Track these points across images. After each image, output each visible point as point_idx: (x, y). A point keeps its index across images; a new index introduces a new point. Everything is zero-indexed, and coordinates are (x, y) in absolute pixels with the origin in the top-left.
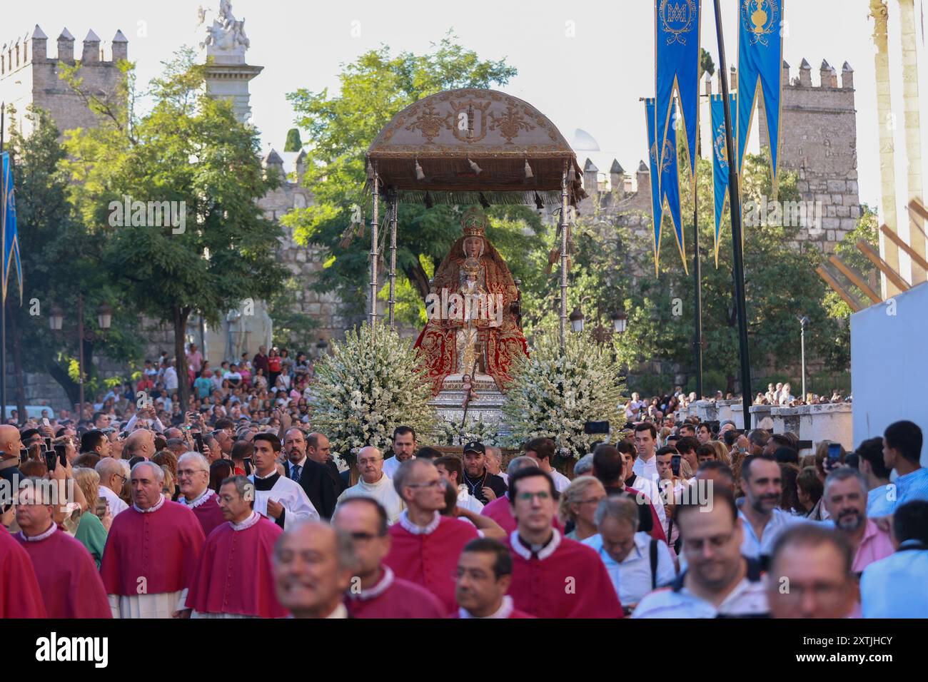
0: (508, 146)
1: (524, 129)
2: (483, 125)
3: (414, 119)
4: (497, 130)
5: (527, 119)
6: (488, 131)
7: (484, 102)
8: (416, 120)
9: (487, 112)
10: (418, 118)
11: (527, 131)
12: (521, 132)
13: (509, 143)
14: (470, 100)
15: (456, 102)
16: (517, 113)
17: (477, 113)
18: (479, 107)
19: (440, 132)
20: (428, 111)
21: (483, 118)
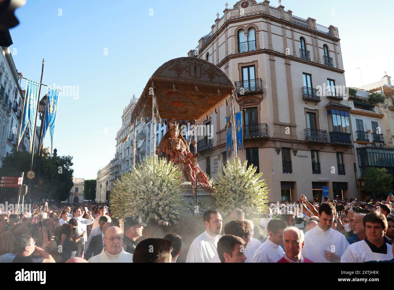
0: (211, 82)
1: (217, 76)
2: (201, 72)
3: (172, 66)
4: (206, 75)
5: (217, 72)
6: (203, 75)
7: (201, 64)
8: (173, 67)
9: (202, 67)
10: (174, 66)
11: (218, 77)
12: (216, 77)
13: (211, 81)
14: (195, 62)
15: (190, 62)
16: (214, 69)
17: (198, 68)
18: (199, 65)
19: (183, 73)
20: (178, 64)
21: (201, 70)
